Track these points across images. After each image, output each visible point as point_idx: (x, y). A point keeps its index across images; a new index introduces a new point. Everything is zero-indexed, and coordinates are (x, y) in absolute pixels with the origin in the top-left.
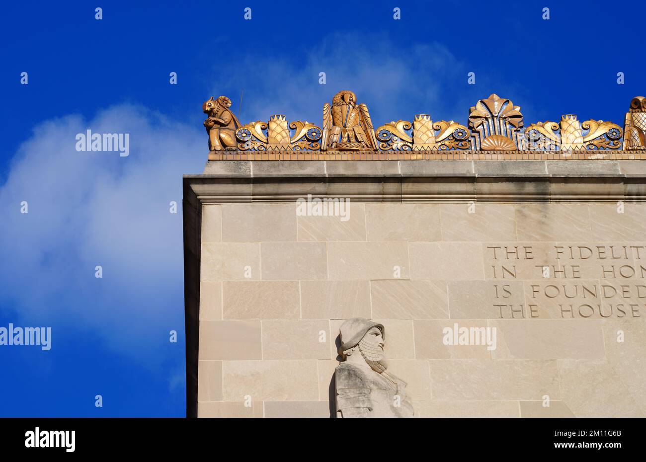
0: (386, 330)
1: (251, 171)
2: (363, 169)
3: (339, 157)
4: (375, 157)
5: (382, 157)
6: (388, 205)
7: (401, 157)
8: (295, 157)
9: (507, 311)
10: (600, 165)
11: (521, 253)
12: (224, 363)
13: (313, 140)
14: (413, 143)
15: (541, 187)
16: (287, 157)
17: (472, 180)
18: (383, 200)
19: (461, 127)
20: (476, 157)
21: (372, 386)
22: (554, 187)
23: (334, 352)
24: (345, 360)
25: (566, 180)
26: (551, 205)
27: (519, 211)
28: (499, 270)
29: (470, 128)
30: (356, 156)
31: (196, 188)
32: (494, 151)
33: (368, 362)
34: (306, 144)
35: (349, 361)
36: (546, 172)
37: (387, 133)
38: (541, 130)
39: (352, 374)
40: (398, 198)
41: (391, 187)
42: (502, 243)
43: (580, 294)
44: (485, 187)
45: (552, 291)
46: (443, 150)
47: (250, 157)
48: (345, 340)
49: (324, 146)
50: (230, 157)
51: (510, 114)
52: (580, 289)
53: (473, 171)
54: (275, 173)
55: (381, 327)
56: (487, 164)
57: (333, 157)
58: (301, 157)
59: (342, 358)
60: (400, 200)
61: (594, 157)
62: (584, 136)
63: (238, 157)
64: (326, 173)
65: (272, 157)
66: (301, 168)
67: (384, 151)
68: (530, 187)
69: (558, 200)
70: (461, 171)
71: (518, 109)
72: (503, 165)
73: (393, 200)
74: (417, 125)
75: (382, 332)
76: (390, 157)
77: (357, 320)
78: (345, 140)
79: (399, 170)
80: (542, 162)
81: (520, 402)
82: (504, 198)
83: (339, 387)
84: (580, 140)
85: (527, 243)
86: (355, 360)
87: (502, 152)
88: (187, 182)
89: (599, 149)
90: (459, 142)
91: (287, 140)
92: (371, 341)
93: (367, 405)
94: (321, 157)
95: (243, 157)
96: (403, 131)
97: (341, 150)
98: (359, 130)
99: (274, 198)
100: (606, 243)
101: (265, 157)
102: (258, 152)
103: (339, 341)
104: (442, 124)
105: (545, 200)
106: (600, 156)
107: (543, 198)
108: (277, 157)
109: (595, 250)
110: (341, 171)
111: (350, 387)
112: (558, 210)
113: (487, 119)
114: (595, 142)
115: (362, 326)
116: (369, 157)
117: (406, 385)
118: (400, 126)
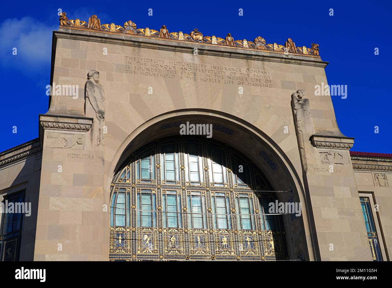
0: (100, 73)
1: (70, 32)
2: (97, 35)
3: (92, 31)
4: (100, 32)
5: (102, 32)
6: (103, 44)
7: (107, 33)
8: (81, 30)
9: (128, 72)
10: (153, 40)
11: (133, 59)
12: (60, 77)
13: (86, 26)
14: (110, 30)
15: (139, 44)
16: (79, 29)
17: (123, 40)
18: (102, 42)
19: (122, 27)
20: (125, 35)
21: (95, 86)
22: (142, 44)
23: (87, 77)
24: (89, 79)
25: (145, 43)
26: (141, 48)
27: (133, 49)
28: (127, 62)
29: (124, 28)
30: (96, 31)
31: (56, 34)
32: (129, 34)
33: (95, 80)
34: (84, 26)
35: (90, 80)
36: (141, 40)
37: (104, 26)
38: (141, 30)
39: (91, 83)
40: (105, 42)
41: (104, 40)
42: (129, 56)
43: (146, 70)
44: (126, 42)
45: (139, 68)
46: (117, 32)
47: (70, 28)
48: (90, 75)
49: (88, 27)
50: (65, 27)
51: (133, 26)
52: (146, 68)
53: (124, 38)
54: (76, 33)
55: (98, 72)
56: (127, 37)
57: (90, 31)
58: (82, 30)
59: (88, 79)
60: (106, 43)
61: (152, 38)
62: (150, 33)
63: (67, 28)
64: (88, 34)
65: (75, 29)
66: (83, 32)
67: (103, 31)
68: (137, 44)
69: (143, 47)
70: (121, 38)
71: (136, 25)
72: (131, 38)
73: (104, 43)
74: (111, 26)
75: (99, 74)
76: (104, 32)
77: (93, 70)
78: (94, 27)
79: (106, 36)
80: (140, 38)
81: (130, 93)
82: (130, 45)
83: (87, 85)
84: (149, 34)
85: (135, 57)
86: (92, 80)
87: (131, 34)
88: (54, 32)
89: (153, 36)
90: (121, 31)
91: (79, 25)
92: (96, 75)
93: (93, 90)
94: (87, 30)
95: (68, 28)
96: (108, 26)
97: (92, 29)
98: (97, 25)
99: (75, 39)
100: (153, 59)
101: (74, 29)
102: (72, 27)
103: (88, 75)
104: (117, 26)
105: (140, 47)
106: (153, 38)
107: (139, 46)
108: (77, 29)
109: (150, 60)
110: (92, 34)
111: (90, 86)
112: (143, 50)
113: (128, 26)
114: (153, 35)
115: (94, 72)
116: (99, 32)
117: (103, 87)
118: (107, 25)
